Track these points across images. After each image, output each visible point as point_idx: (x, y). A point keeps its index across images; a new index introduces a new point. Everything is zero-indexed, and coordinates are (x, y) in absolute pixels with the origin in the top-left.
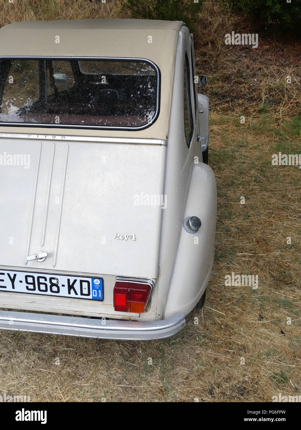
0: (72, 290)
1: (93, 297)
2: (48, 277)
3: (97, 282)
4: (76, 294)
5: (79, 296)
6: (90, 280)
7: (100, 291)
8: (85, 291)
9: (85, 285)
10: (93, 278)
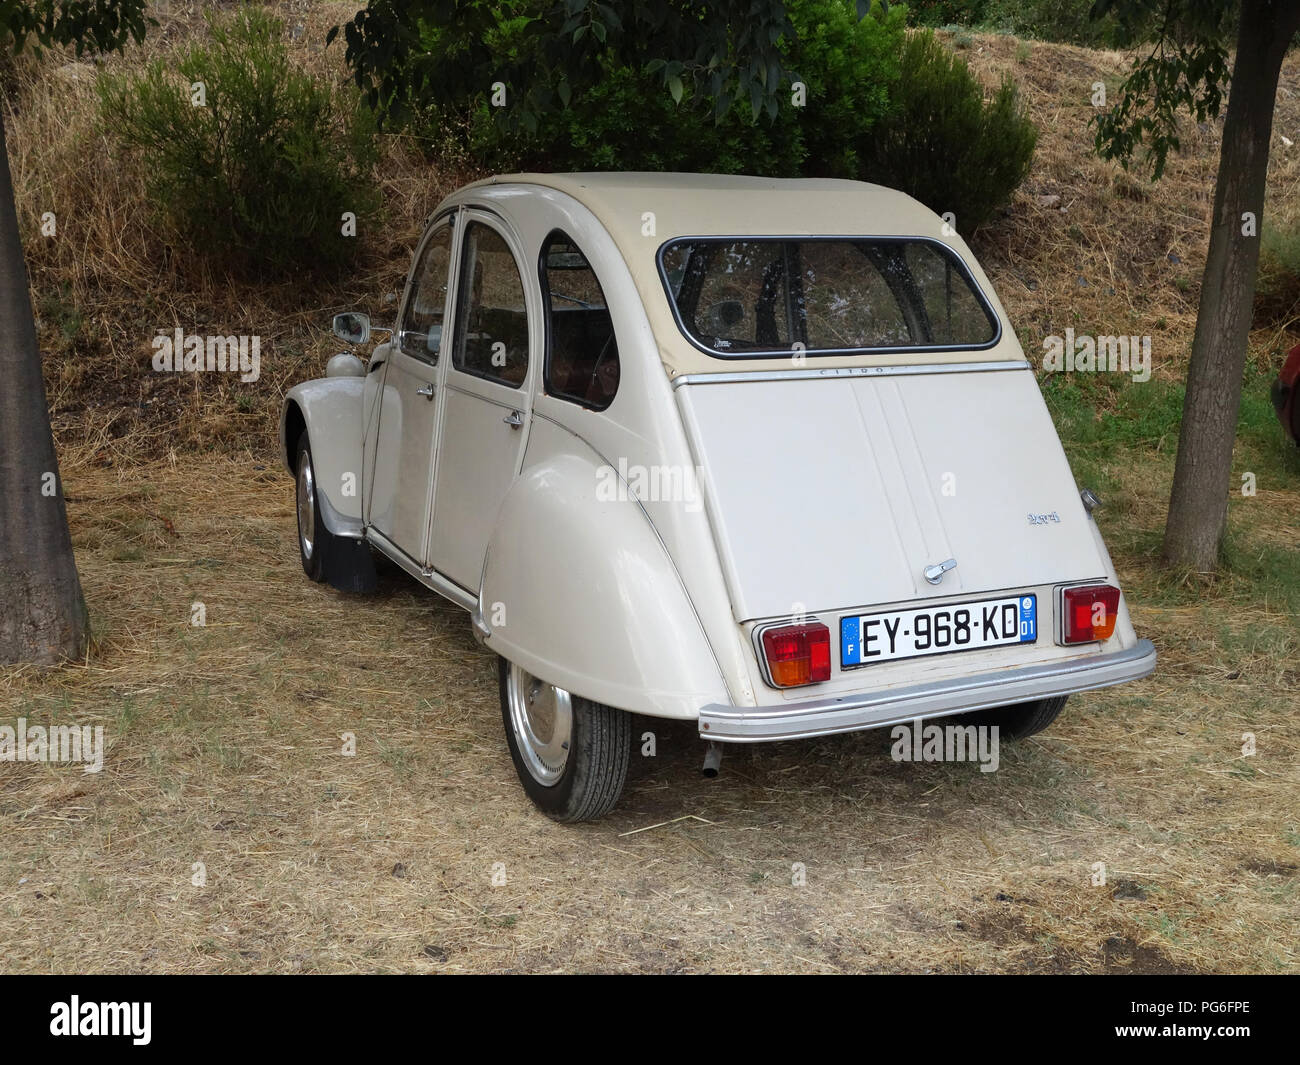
0: (990, 629)
1: (1022, 636)
2: (952, 610)
3: (1028, 603)
4: (996, 637)
5: (1001, 640)
6: (1016, 601)
7: (1031, 622)
8: (1010, 629)
9: (1010, 613)
10: (1022, 597)
